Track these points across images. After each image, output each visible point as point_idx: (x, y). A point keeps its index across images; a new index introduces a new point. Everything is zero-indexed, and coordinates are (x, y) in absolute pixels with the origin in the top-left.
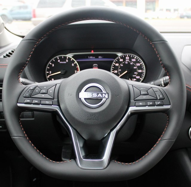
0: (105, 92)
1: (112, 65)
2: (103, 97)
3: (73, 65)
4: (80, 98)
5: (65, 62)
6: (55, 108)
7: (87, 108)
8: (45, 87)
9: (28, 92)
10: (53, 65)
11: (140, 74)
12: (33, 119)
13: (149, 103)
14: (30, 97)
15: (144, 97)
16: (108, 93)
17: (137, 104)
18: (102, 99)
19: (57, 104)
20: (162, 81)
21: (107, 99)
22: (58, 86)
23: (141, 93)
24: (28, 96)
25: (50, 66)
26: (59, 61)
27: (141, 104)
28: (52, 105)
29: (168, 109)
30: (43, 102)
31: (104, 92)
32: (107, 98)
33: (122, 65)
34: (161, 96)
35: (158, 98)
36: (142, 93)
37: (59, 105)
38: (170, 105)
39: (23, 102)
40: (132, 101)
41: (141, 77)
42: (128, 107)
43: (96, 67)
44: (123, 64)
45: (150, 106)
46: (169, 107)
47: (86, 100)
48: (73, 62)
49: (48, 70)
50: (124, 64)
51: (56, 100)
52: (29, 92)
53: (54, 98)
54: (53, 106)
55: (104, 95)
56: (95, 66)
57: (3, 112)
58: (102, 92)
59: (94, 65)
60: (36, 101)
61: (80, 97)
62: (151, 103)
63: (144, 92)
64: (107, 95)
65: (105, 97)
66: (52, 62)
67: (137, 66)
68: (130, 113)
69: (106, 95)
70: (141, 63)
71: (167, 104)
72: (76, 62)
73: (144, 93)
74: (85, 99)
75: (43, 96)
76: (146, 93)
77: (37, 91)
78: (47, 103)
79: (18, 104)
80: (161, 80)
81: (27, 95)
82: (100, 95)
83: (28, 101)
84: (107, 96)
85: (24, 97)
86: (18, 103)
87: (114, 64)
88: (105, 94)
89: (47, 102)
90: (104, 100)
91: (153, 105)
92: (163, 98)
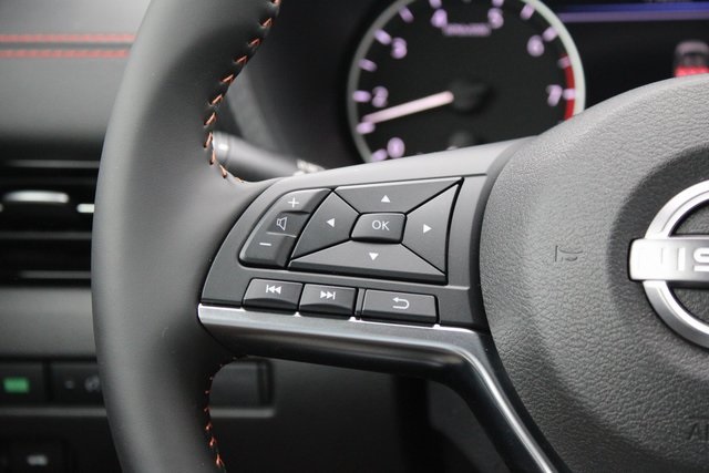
3: (535, 47)
4: (640, 282)
5: (479, 30)
6: (456, 342)
7: (688, 351)
8: (386, 199)
9: (273, 227)
10: (400, 49)
12: (267, 413)
14: (286, 260)
19: (469, 320)
24: (269, 256)
25: (380, 52)
26: (440, 19)
28: (436, 320)
30: (372, 300)
37: (481, 326)
39: (238, 298)
43: (699, 61)
47: (679, 292)
48: (539, 24)
49: (367, 82)
51: (459, 287)
52: (279, 230)
53: (446, 272)
54: (437, 327)
56: (692, 55)
57: (92, 359)
60: (327, 295)
61: (635, 274)
66: (395, 28)
72: (557, 28)
74: (674, 286)
75: (374, 257)
77: (331, 222)
78: (398, 308)
79: (200, 306)
81: (267, 246)
83: (274, 290)
85: (244, 263)
86: (199, 300)
89: (401, 303)
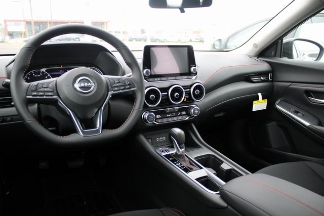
0: (93, 82)
2: (92, 85)
3: (46, 77)
4: (76, 88)
5: (39, 76)
6: (56, 97)
8: (45, 84)
10: (29, 78)
13: (121, 88)
14: (36, 90)
15: (118, 84)
17: (113, 89)
19: (57, 95)
21: (94, 87)
22: (55, 82)
26: (34, 75)
29: (134, 90)
30: (46, 94)
31: (91, 82)
36: (116, 82)
38: (135, 87)
39: (31, 95)
40: (110, 88)
42: (108, 92)
45: (122, 89)
51: (55, 92)
52: (34, 87)
53: (54, 90)
54: (54, 96)
60: (41, 94)
71: (133, 87)
74: (79, 87)
75: (46, 89)
76: (118, 82)
77: (40, 86)
79: (27, 96)
81: (33, 89)
82: (89, 84)
83: (35, 94)
84: (94, 85)
85: (31, 91)
89: (50, 94)
91: (124, 89)
92: (130, 83)
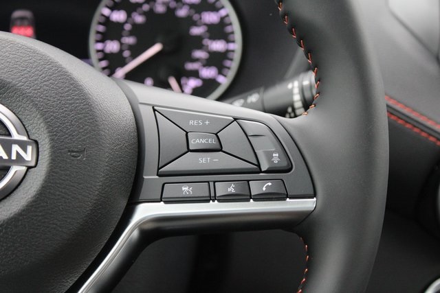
0: (25, 138)
1: (97, 18)
2: (14, 157)
11: (217, 60)
15: (204, 162)
16: (36, 142)
18: (7, 169)
20: (296, 91)
21: (29, 168)
23: (191, 142)
27: (186, 190)
29: (305, 216)
31: (16, 136)
32: (33, 164)
33: (139, 19)
34: (276, 158)
35: (264, 167)
36: (194, 143)
38: (314, 195)
40: (150, 177)
41: (220, 73)
42: (133, 203)
44: (145, 14)
45: (227, 198)
46: (308, 204)
50: (150, 15)
55: (16, 148)
58: (9, 134)
59: (17, 14)
62: (231, 189)
63: (203, 137)
64: (29, 148)
65: (20, 160)
67: (206, 24)
68: (136, 234)
69: (25, 150)
70: (223, 13)
71: (302, 193)
73: (204, 141)
76: (212, 142)
80: (290, 86)
87: (106, 12)
88: (23, 145)
90: (16, 171)
91: (242, 197)
92: (285, 164)
